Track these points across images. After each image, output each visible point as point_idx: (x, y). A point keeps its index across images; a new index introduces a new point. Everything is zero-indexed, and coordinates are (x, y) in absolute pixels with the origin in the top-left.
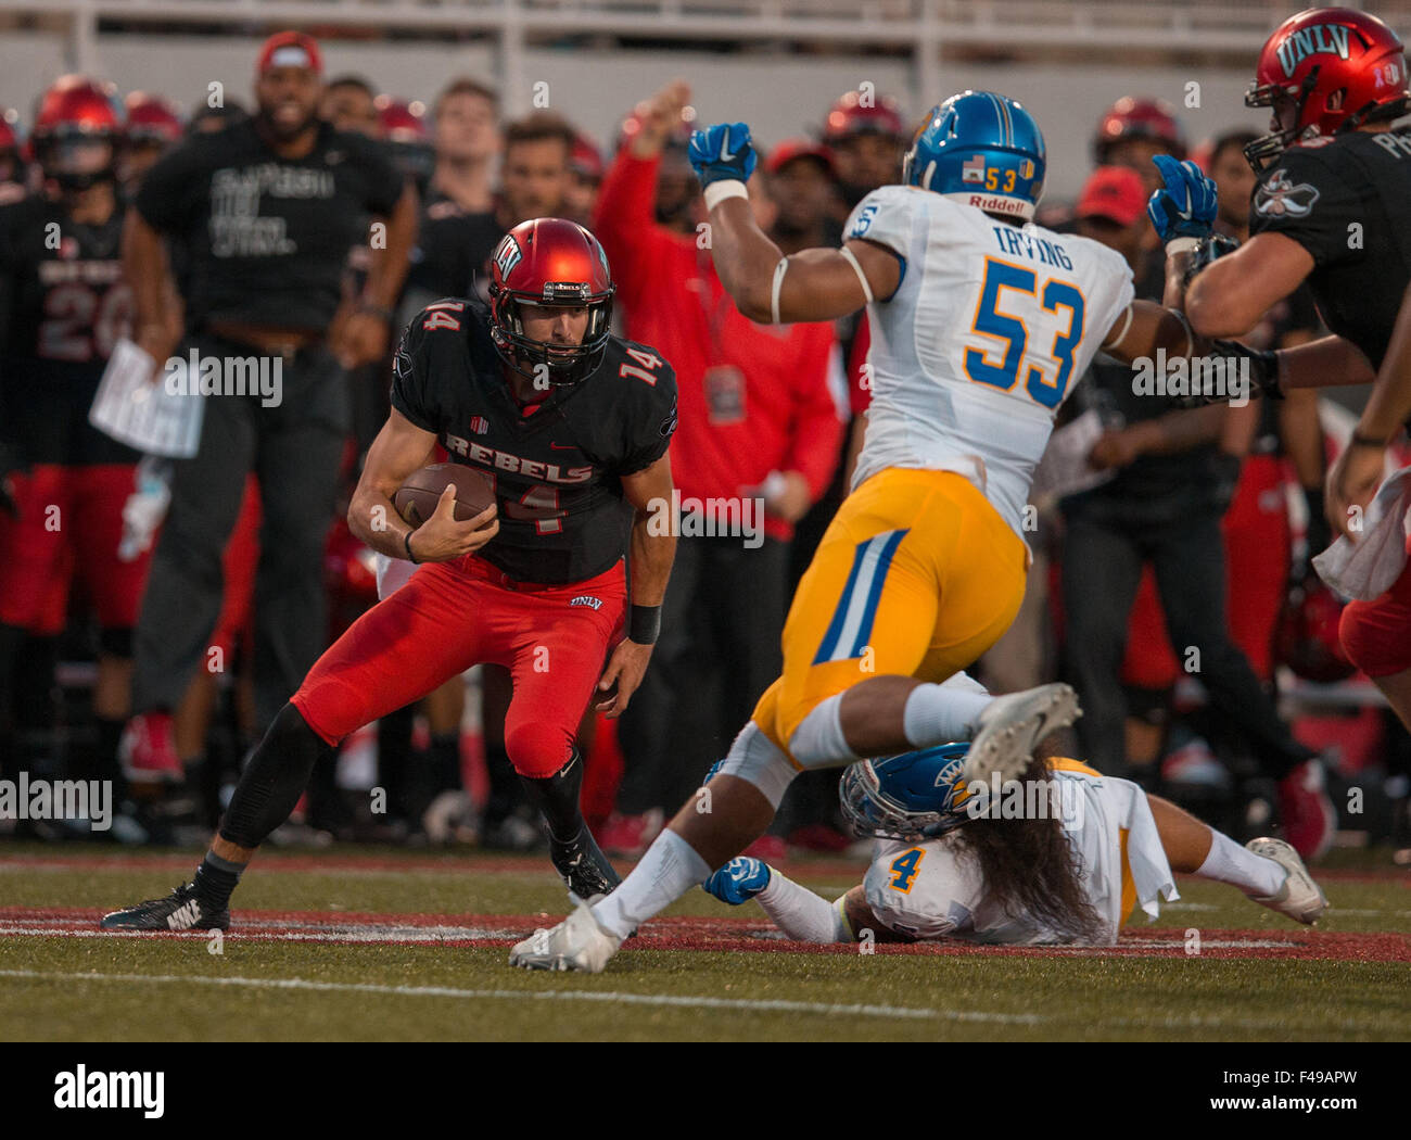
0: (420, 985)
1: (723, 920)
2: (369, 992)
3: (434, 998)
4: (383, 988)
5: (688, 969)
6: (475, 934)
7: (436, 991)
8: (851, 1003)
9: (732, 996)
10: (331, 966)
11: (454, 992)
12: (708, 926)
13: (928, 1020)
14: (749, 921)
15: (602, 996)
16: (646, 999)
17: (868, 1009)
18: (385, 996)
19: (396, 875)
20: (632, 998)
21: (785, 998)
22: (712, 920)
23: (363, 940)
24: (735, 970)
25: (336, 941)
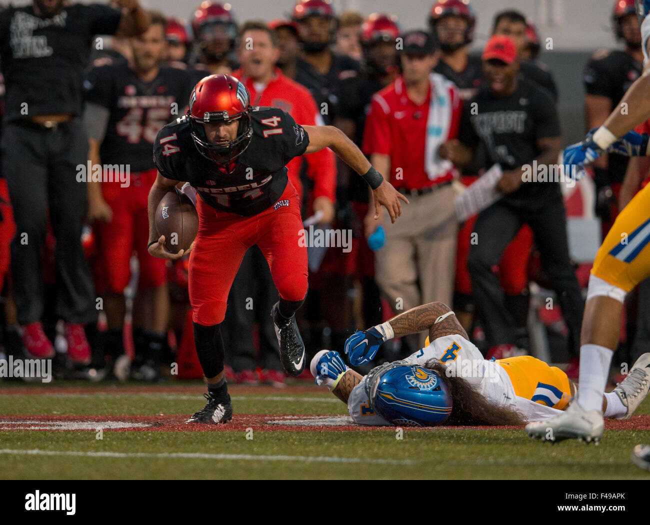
0: (99, 451)
1: (252, 415)
2: (73, 456)
3: (106, 458)
4: (81, 453)
5: (235, 440)
6: (127, 425)
7: (107, 454)
8: (318, 456)
9: (257, 454)
10: (54, 443)
11: (117, 455)
12: (245, 418)
13: (357, 464)
14: (266, 416)
15: (192, 455)
16: (214, 456)
17: (327, 459)
18: (81, 458)
19: (86, 396)
20: (206, 456)
21: (285, 453)
22: (247, 415)
23: (70, 429)
24: (259, 441)
25: (56, 430)
